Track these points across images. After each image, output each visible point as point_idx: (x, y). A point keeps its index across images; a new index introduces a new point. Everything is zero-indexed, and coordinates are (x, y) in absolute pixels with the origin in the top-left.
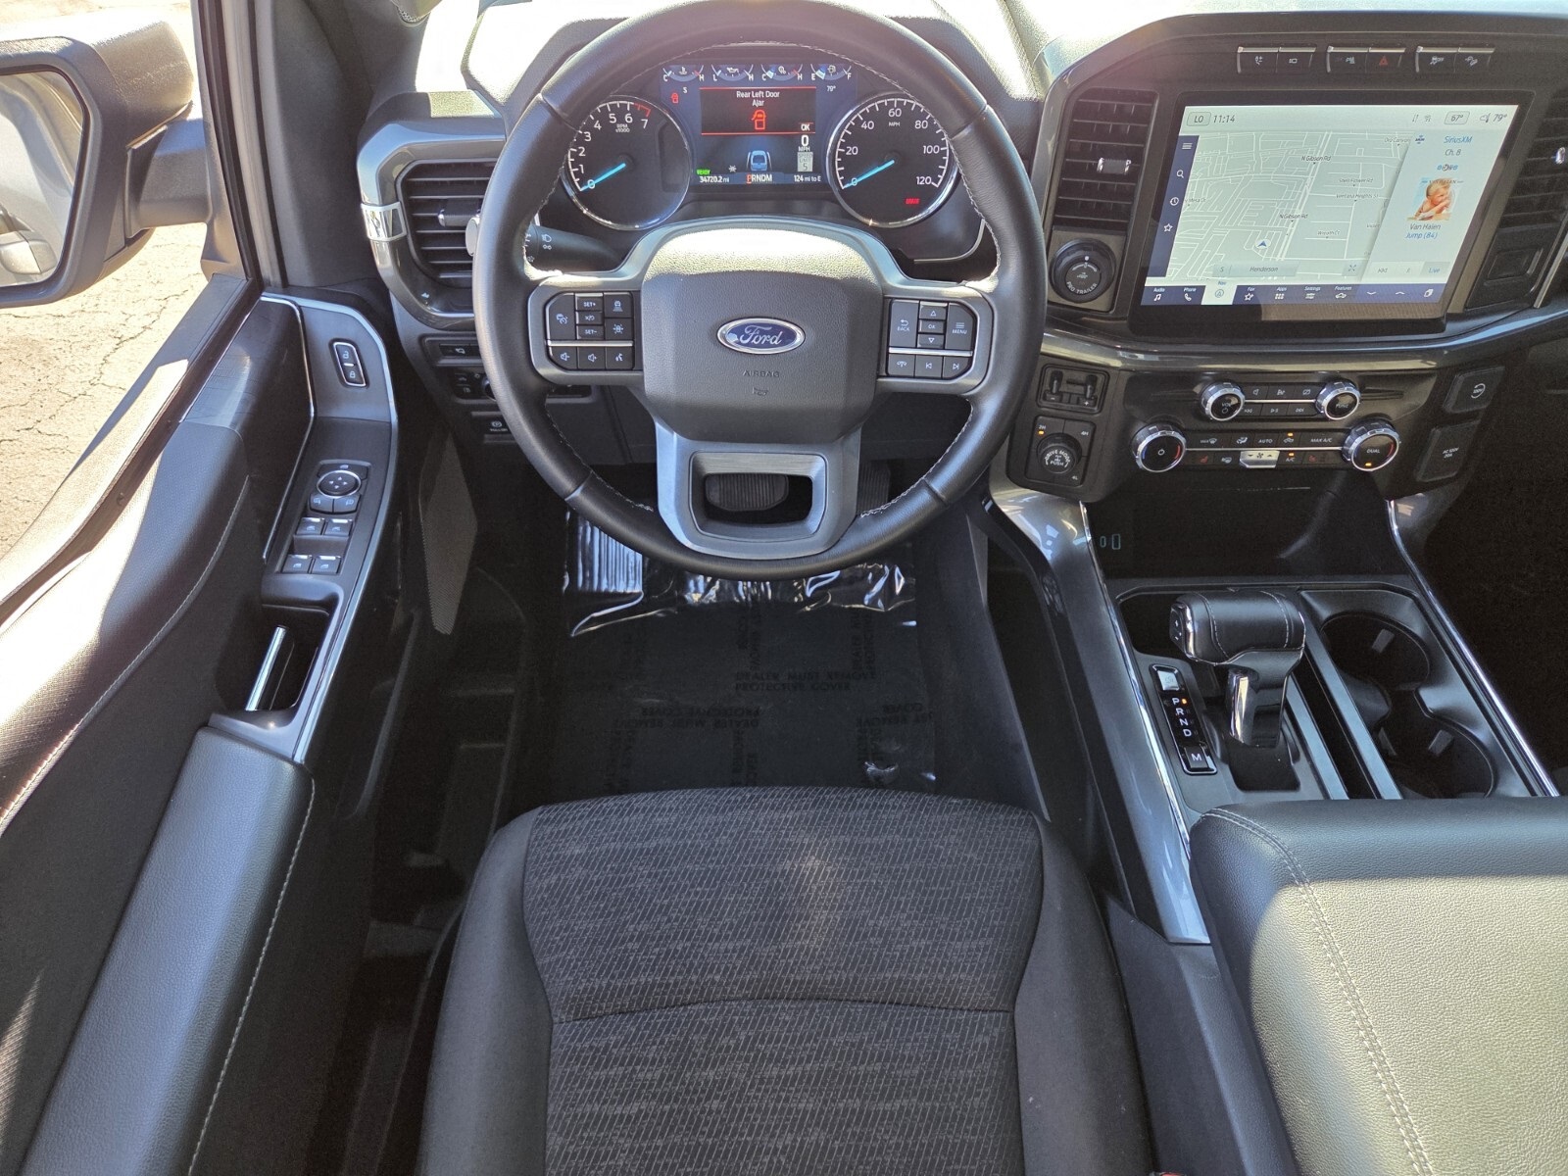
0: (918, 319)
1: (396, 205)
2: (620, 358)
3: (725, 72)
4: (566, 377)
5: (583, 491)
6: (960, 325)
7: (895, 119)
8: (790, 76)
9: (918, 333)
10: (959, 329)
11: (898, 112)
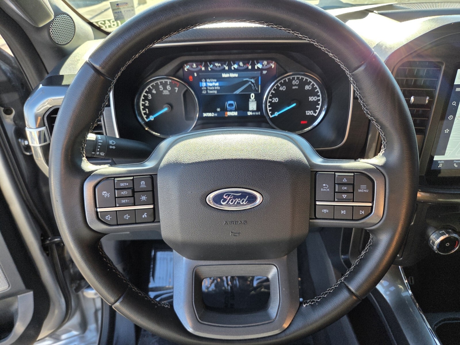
0: (335, 183)
1: (43, 129)
2: (145, 215)
3: (214, 65)
4: (110, 229)
5: (121, 302)
6: (363, 187)
7: (295, 85)
8: (245, 67)
9: (335, 192)
10: (363, 189)
11: (297, 82)
